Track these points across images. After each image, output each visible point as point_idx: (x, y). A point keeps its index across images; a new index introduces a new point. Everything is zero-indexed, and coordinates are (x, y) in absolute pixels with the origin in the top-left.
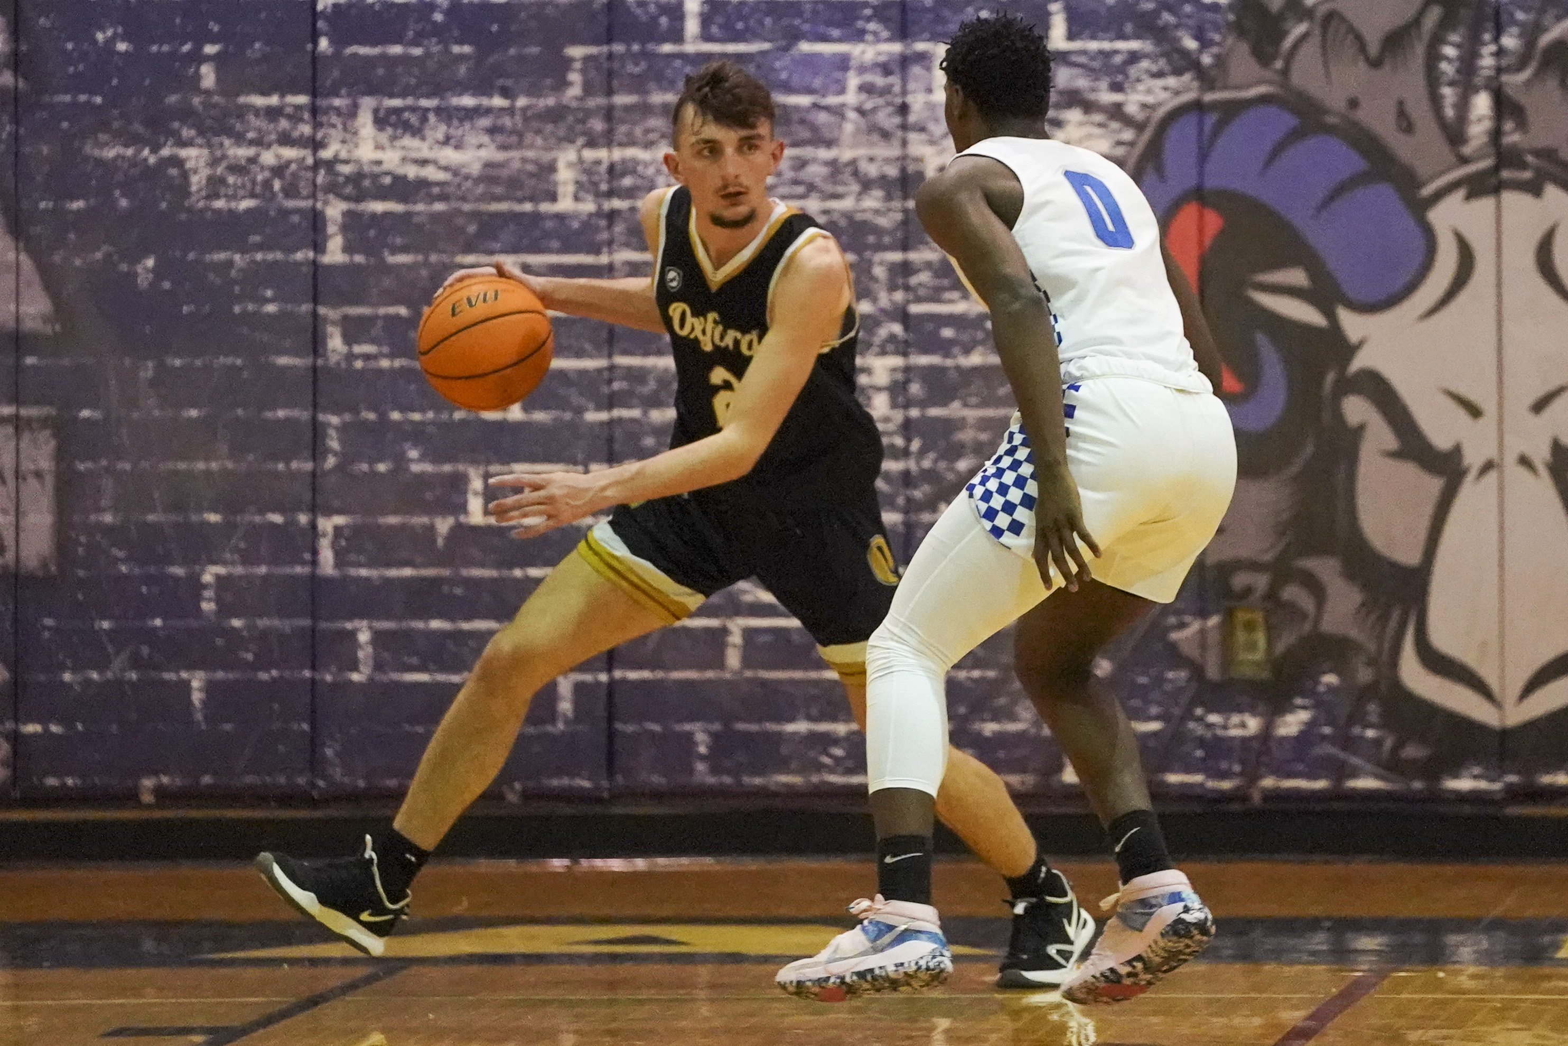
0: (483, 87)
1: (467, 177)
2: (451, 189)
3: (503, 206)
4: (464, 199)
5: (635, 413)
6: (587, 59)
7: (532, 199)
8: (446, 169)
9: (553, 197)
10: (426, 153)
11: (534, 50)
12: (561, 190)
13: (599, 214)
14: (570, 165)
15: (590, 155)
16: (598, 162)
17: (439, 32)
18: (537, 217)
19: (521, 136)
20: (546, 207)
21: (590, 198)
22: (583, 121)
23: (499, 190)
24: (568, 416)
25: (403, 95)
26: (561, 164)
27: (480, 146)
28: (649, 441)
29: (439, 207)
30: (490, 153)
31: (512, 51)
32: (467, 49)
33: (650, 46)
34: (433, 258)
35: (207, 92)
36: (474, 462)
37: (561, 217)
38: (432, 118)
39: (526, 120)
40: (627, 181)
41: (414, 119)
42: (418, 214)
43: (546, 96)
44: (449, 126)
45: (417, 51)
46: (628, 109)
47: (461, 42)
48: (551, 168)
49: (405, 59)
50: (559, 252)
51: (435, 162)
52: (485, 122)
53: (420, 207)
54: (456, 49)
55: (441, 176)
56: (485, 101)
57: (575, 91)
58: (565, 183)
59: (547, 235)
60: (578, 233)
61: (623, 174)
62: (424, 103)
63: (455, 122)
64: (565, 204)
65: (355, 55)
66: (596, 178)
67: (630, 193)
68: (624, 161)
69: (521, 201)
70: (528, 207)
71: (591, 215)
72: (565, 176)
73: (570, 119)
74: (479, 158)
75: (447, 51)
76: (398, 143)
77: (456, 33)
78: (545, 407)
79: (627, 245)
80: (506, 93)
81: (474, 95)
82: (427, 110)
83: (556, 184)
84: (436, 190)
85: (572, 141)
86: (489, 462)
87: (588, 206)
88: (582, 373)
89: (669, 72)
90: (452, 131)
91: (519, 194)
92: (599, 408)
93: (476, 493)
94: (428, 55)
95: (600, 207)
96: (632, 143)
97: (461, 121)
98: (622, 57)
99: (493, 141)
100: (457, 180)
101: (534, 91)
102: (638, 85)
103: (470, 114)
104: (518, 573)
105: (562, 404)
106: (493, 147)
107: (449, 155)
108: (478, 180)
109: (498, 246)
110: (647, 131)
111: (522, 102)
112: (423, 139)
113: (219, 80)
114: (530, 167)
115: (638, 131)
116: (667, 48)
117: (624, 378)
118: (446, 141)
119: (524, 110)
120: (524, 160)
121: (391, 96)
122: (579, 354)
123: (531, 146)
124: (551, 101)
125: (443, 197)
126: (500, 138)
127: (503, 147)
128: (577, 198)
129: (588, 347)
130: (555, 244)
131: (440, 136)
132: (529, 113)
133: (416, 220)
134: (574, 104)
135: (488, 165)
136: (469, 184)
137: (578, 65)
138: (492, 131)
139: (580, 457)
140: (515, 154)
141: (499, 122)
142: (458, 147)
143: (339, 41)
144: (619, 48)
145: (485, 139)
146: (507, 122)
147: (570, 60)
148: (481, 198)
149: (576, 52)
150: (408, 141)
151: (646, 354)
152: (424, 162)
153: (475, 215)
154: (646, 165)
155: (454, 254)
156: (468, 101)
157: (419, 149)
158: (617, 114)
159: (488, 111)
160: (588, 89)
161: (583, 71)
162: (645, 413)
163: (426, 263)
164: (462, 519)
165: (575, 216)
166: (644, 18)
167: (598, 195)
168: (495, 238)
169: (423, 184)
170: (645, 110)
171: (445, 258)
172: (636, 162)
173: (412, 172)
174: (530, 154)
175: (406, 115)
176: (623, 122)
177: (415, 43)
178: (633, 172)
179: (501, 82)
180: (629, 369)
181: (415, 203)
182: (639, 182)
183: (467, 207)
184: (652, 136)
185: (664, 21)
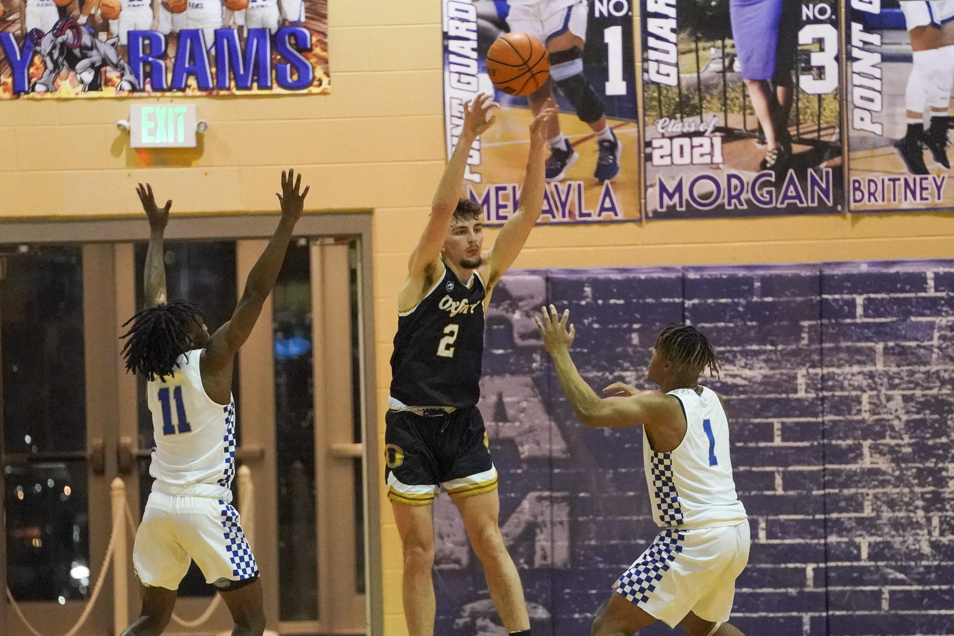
0: (762, 341)
1: (755, 383)
2: (748, 388)
3: (773, 396)
4: (754, 392)
5: (836, 491)
6: (810, 327)
7: (786, 392)
8: (745, 379)
9: (795, 391)
10: (736, 372)
11: (785, 323)
12: (799, 387)
13: (817, 398)
14: (803, 376)
15: (812, 371)
16: (816, 374)
17: (742, 316)
18: (788, 400)
19: (779, 362)
20: (792, 396)
21: (812, 391)
22: (809, 356)
23: (770, 389)
24: (804, 492)
25: (724, 345)
26: (799, 376)
27: (761, 368)
28: (843, 504)
29: (742, 397)
30: (766, 371)
31: (776, 324)
32: (754, 323)
33: (840, 320)
34: (740, 420)
35: (635, 346)
36: (762, 515)
37: (799, 400)
38: (739, 356)
39: (782, 355)
40: (830, 383)
41: (731, 357)
42: (733, 400)
43: (791, 344)
44: (747, 359)
45: (731, 325)
46: (829, 349)
47: (751, 321)
48: (795, 377)
49: (726, 329)
50: (800, 416)
51: (740, 376)
52: (763, 357)
53: (734, 397)
54: (749, 323)
55: (743, 382)
56: (763, 347)
57: (805, 342)
58: (801, 385)
59: (793, 409)
60: (808, 407)
61: (828, 380)
62: (735, 349)
63: (749, 357)
64: (801, 394)
65: (703, 327)
66: (815, 382)
67: (831, 389)
68: (828, 374)
69: (780, 393)
70: (784, 396)
71: (813, 399)
72: (801, 381)
73: (803, 355)
74: (761, 374)
75: (745, 324)
76: (723, 367)
77: (749, 316)
78: (793, 489)
79: (830, 413)
80: (773, 343)
81: (758, 345)
82: (735, 352)
83: (797, 385)
84: (741, 389)
85: (804, 365)
86: (768, 515)
87: (812, 395)
88: (811, 472)
89: (849, 333)
90: (748, 362)
91: (780, 390)
92: (818, 489)
93: (763, 529)
94: (736, 326)
95: (817, 395)
96: (833, 366)
97: (752, 356)
98: (826, 326)
99: (767, 365)
100: (751, 384)
101: (786, 342)
102: (834, 338)
103: (756, 353)
104: (783, 566)
105: (801, 486)
106: (767, 368)
107: (747, 373)
108: (761, 384)
109: (770, 414)
110: (839, 359)
111: (780, 347)
112: (735, 365)
113: (641, 341)
114: (784, 377)
115: (835, 359)
116: (848, 321)
117: (830, 475)
118: (745, 366)
119: (781, 351)
120: (782, 374)
121: (719, 346)
122: (809, 464)
123: (785, 368)
124: (794, 347)
125: (744, 392)
126: (770, 364)
127: (772, 368)
128: (807, 391)
129: (814, 461)
130: (797, 413)
131: (743, 364)
132: (784, 352)
133: (732, 402)
134: (805, 347)
135: (765, 376)
136: (757, 385)
137: (806, 330)
138: (766, 361)
139: (811, 511)
140: (778, 371)
141: (770, 357)
142: (750, 369)
143: (695, 321)
144: (825, 321)
145: (764, 365)
146: (774, 357)
147: (803, 327)
148: (762, 393)
149: (806, 324)
150: (727, 367)
151: (840, 463)
152: (734, 376)
153: (759, 400)
154: (839, 375)
155: (751, 418)
156: (755, 347)
157: (733, 370)
158: (825, 352)
159: (765, 352)
160: (811, 341)
161: (809, 333)
162: (841, 491)
163: (737, 423)
164: (756, 541)
165: (805, 400)
166: (837, 307)
167: (817, 390)
168: (769, 411)
169: (736, 386)
170: (838, 349)
171: (746, 420)
172: (834, 374)
173: (730, 381)
174: (784, 371)
175: (727, 355)
176: (827, 356)
177: (730, 321)
178: (833, 379)
179: (770, 338)
180: (833, 470)
181: (732, 395)
182: (836, 383)
183: (756, 396)
184: (841, 362)
185: (846, 308)
